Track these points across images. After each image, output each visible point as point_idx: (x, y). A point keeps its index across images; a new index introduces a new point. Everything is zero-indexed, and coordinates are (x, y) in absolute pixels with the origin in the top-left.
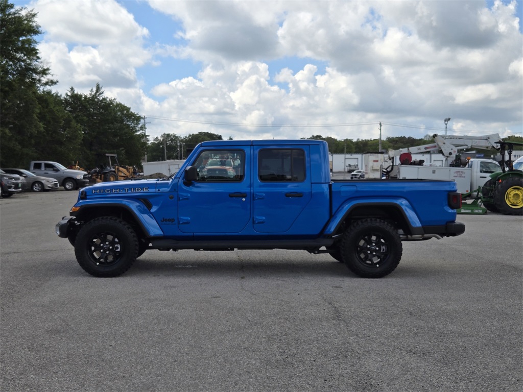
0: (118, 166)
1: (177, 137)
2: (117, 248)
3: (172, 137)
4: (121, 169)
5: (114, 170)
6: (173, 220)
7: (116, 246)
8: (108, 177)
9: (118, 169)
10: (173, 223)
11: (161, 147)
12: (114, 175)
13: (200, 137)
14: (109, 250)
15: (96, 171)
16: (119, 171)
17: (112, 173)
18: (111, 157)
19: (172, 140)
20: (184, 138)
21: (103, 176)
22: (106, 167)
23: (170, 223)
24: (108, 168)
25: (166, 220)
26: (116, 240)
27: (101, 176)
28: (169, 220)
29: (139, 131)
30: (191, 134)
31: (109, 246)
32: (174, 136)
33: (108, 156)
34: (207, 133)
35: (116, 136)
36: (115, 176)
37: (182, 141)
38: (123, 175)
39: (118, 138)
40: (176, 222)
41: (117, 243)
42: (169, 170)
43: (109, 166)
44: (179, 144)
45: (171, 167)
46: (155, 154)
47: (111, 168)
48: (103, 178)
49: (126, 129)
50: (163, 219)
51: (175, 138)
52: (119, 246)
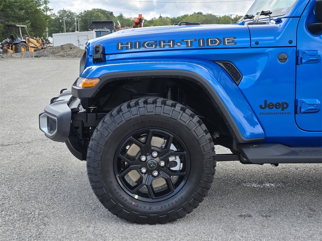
0: (28, 37)
1: (73, 13)
2: (175, 164)
3: (67, 13)
4: (31, 39)
5: (24, 40)
6: (283, 106)
7: (171, 159)
8: (19, 48)
9: (28, 39)
10: (286, 111)
11: (61, 21)
12: (25, 45)
13: (94, 13)
14: (159, 168)
15: (7, 42)
16: (29, 41)
17: (23, 43)
18: (21, 27)
19: (68, 16)
20: (80, 14)
21: (14, 46)
22: (17, 37)
23: (280, 110)
24: (19, 39)
25: (271, 106)
26: (173, 147)
27: (12, 46)
28: (277, 106)
29: (42, 5)
30: (86, 10)
31: (157, 159)
32: (70, 13)
33: (18, 27)
34: (100, 10)
35: (21, 9)
36: (26, 47)
37: (78, 16)
38: (33, 45)
39: (24, 10)
40: (291, 108)
41: (174, 154)
42: (78, 41)
43: (20, 37)
44: (76, 19)
45: (80, 38)
46: (52, 28)
47: (21, 39)
48: (14, 49)
49: (31, 3)
50: (266, 102)
51: (70, 15)
52: (178, 160)
